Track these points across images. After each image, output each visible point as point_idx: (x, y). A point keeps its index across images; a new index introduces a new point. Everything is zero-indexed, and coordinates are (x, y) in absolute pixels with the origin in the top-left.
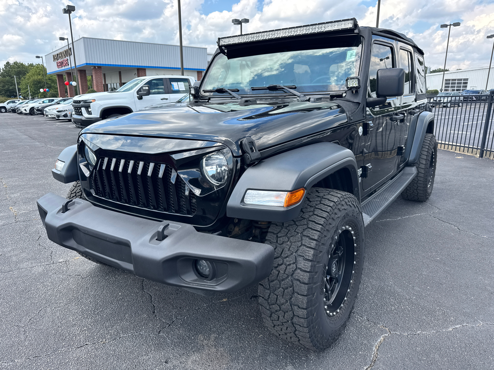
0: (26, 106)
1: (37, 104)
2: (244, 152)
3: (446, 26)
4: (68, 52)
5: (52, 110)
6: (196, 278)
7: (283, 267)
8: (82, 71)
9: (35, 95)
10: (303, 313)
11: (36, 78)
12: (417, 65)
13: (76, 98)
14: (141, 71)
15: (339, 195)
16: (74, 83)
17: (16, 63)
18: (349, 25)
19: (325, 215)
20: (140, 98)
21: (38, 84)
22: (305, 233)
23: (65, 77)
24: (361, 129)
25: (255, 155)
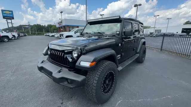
0: (51, 34)
1: (53, 34)
2: (81, 51)
3: (155, 16)
4: (61, 22)
5: (56, 36)
6: (67, 83)
7: (90, 82)
8: (64, 27)
9: (54, 32)
10: (94, 94)
11: (54, 28)
12: (140, 27)
13: (60, 33)
14: (78, 27)
15: (108, 63)
16: (62, 29)
17: (50, 25)
18: (118, 17)
19: (103, 68)
20: (75, 33)
21: (54, 29)
22: (97, 73)
23: (61, 28)
24: (120, 45)
25: (84, 52)
